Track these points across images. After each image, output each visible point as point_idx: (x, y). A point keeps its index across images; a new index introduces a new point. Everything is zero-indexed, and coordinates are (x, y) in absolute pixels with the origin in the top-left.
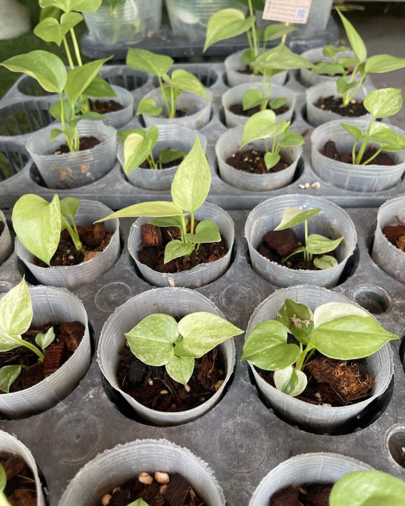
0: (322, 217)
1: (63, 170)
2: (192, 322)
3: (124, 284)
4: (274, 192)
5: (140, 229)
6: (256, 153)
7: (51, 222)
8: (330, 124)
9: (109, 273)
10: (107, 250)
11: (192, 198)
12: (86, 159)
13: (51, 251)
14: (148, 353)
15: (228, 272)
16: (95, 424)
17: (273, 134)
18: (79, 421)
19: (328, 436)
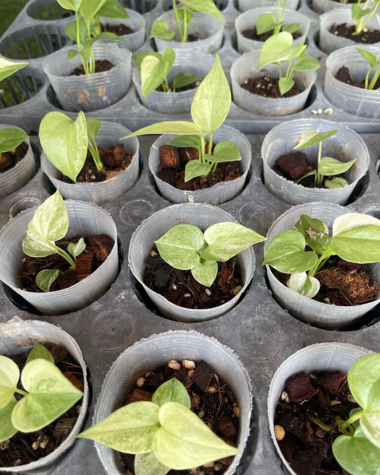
0: (334, 142)
1: (80, 92)
2: (217, 231)
3: (145, 201)
4: (287, 117)
5: (159, 151)
6: (268, 80)
7: (77, 139)
8: (345, 50)
9: (131, 192)
10: (130, 169)
11: (212, 119)
12: (102, 81)
13: (77, 167)
14: (176, 259)
15: (244, 192)
16: (128, 320)
17: (290, 57)
18: (113, 317)
19: (338, 332)
